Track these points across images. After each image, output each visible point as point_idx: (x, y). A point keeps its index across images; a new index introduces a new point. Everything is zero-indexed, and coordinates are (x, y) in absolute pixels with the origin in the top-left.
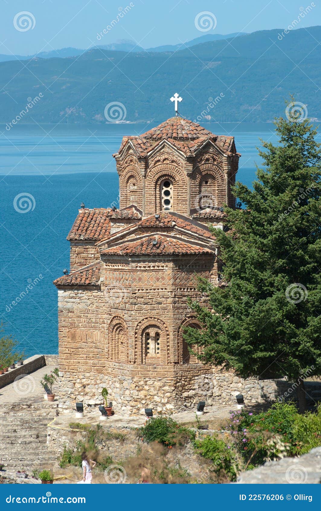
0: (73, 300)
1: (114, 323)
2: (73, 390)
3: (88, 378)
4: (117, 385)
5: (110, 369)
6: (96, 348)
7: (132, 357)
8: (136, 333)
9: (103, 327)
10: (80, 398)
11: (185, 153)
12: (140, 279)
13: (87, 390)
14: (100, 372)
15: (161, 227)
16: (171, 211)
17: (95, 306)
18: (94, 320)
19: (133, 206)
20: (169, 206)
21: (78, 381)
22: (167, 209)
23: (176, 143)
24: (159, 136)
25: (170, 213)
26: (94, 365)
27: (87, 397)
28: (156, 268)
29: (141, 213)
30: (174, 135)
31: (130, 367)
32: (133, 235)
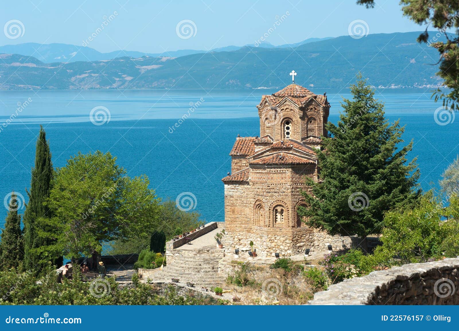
0: (233, 190)
1: (257, 203)
2: (233, 242)
3: (242, 235)
4: (259, 239)
5: (254, 231)
6: (246, 218)
7: (267, 223)
8: (270, 210)
9: (251, 206)
10: (237, 247)
11: (298, 105)
12: (272, 178)
13: (241, 242)
14: (249, 231)
15: (284, 148)
16: (290, 138)
17: (246, 194)
18: (245, 202)
19: (268, 136)
20: (289, 136)
21: (236, 237)
22: (288, 137)
23: (293, 99)
24: (283, 95)
25: (290, 140)
26: (245, 228)
27: (241, 246)
28: (281, 172)
29: (273, 139)
30: (292, 94)
31: (266, 229)
32: (268, 152)
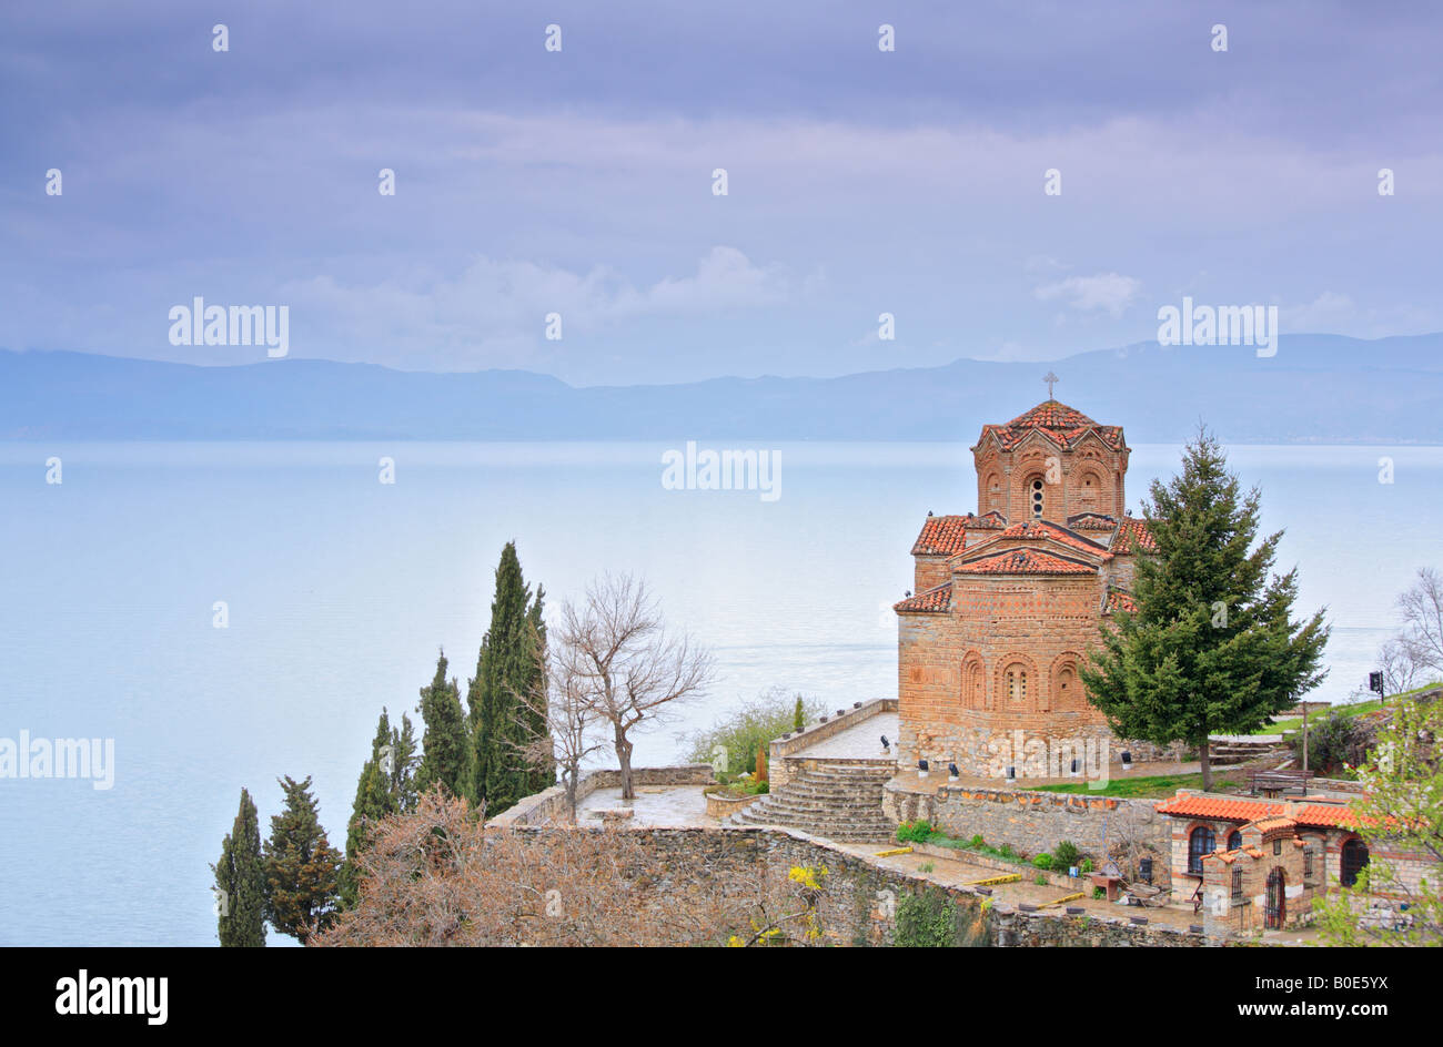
0: (916, 630)
1: (968, 659)
2: (916, 743)
3: (935, 729)
4: (972, 738)
5: (962, 719)
6: (945, 690)
7: (990, 703)
8: (996, 673)
9: (955, 665)
10: (925, 753)
11: (1062, 445)
12: (1002, 604)
13: (933, 744)
14: (949, 720)
15: (1030, 539)
16: (1043, 519)
17: (944, 638)
18: (943, 656)
19: (994, 513)
20: (1040, 513)
21: (923, 731)
22: (1038, 516)
23: (1050, 433)
24: (1029, 424)
25: (1042, 522)
26: (943, 712)
27: (932, 753)
28: (1023, 590)
29: (1004, 520)
30: (1049, 423)
31: (987, 715)
32: (994, 548)
